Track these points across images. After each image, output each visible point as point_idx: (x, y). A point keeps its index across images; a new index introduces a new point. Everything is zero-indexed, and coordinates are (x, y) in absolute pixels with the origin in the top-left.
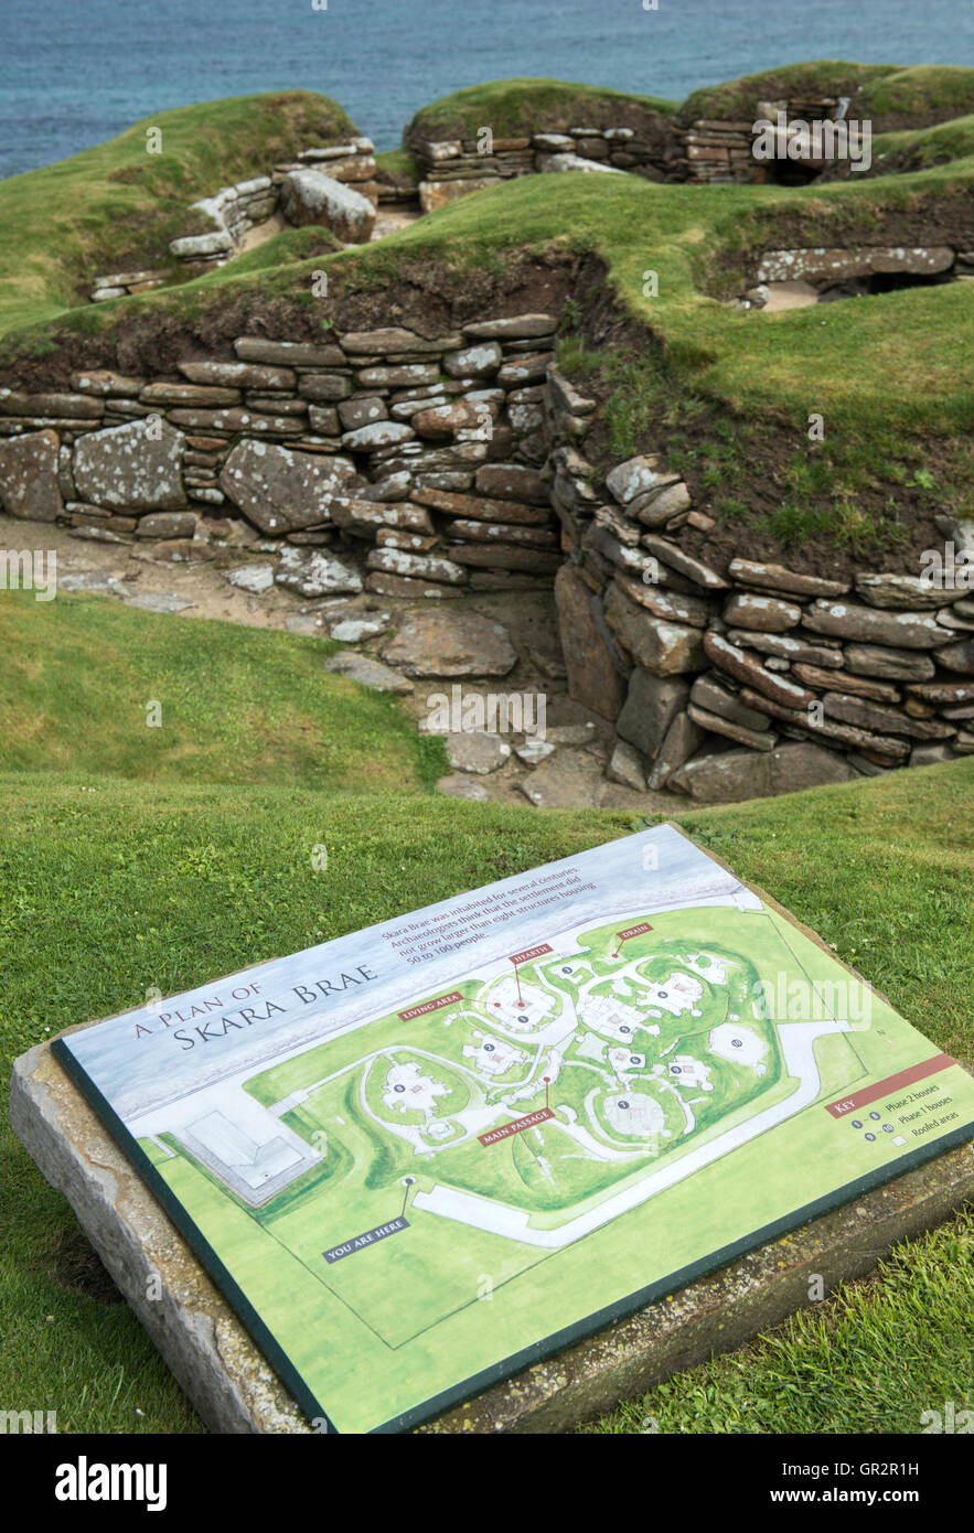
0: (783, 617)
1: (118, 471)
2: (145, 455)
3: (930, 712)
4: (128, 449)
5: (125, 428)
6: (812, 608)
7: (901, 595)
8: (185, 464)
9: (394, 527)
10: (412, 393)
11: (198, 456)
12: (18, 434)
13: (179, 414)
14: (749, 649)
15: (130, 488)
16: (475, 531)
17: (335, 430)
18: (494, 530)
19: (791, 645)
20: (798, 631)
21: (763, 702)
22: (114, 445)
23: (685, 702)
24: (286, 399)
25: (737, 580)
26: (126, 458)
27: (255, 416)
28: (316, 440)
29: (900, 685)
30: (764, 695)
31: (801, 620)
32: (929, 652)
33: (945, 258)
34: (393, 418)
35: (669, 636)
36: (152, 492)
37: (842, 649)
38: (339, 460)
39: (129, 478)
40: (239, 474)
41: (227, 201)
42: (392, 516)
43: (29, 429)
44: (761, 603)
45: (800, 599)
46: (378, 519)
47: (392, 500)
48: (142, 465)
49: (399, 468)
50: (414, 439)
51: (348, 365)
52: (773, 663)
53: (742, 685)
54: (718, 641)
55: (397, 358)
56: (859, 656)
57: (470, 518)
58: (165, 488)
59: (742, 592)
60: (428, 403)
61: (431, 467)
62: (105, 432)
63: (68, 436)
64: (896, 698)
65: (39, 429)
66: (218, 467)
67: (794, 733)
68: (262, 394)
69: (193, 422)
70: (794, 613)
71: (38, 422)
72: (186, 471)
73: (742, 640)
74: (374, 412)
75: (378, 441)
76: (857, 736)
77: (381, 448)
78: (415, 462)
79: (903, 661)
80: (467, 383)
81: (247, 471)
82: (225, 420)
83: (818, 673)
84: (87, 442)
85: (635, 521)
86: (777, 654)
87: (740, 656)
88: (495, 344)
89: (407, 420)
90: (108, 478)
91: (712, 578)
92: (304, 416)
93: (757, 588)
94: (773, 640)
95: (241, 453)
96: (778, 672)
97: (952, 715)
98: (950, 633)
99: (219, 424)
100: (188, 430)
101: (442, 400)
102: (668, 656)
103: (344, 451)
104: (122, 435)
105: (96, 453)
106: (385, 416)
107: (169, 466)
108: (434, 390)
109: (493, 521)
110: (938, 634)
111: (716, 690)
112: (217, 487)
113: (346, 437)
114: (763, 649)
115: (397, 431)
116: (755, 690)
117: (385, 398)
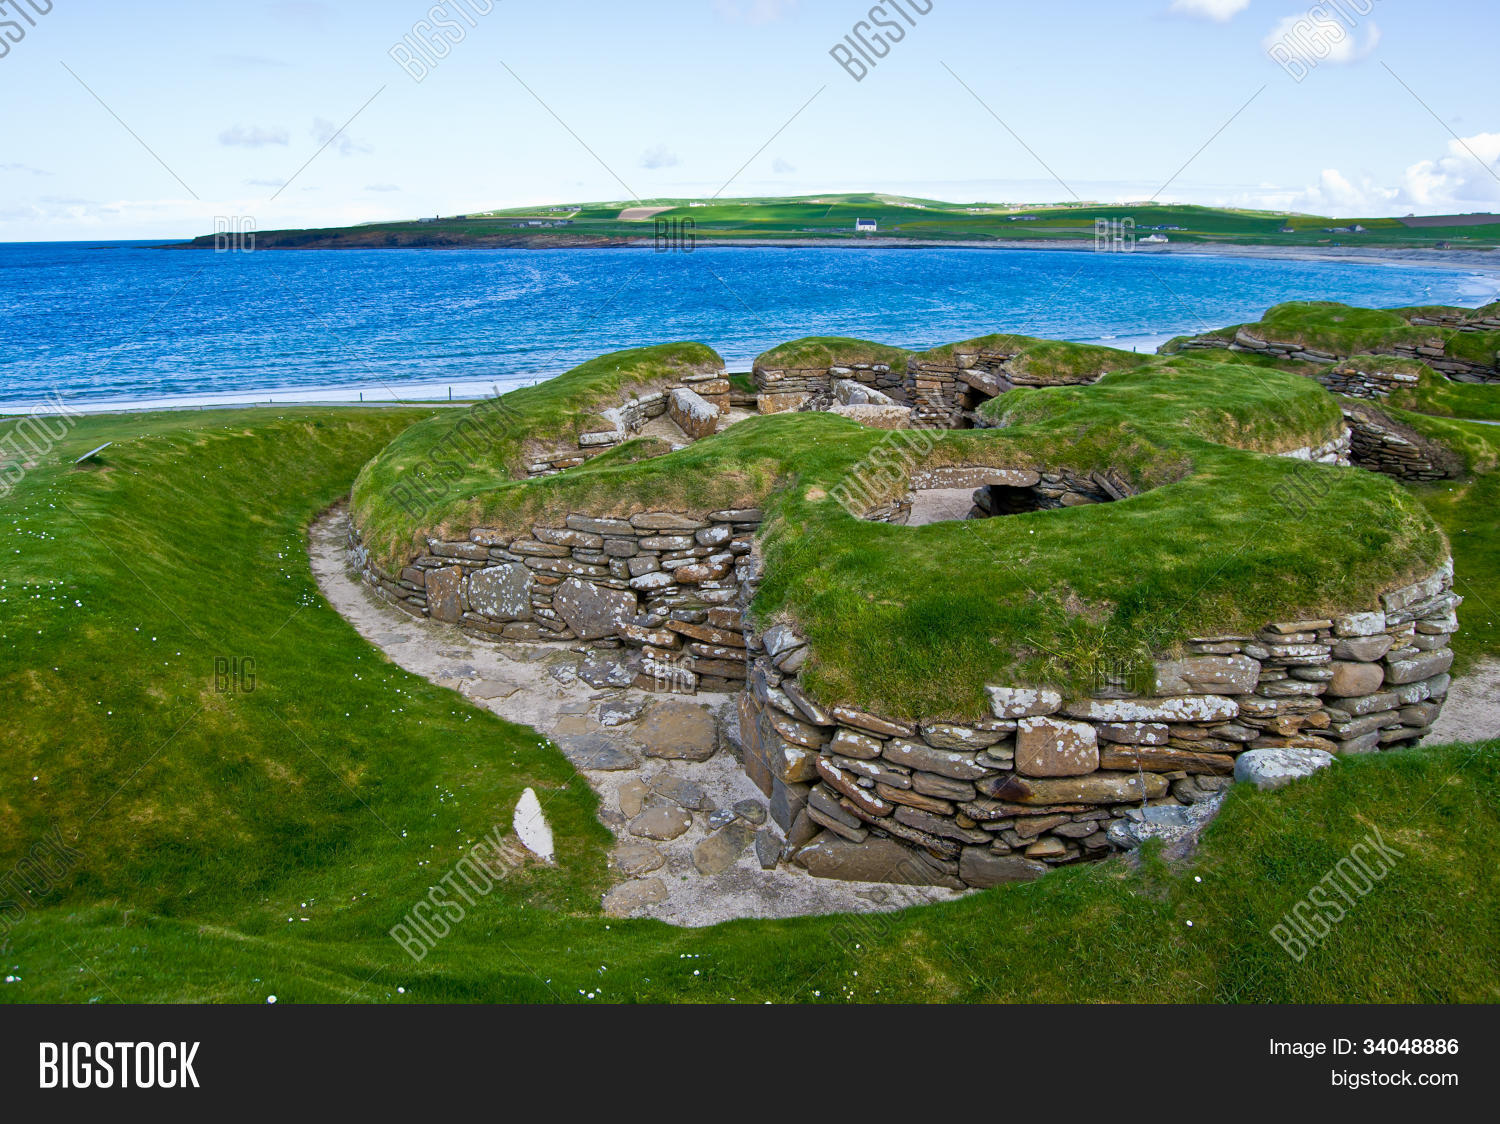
0: (868, 750)
1: (494, 595)
2: (510, 585)
3: (972, 824)
4: (500, 581)
5: (500, 568)
6: (889, 744)
7: (950, 741)
8: (533, 593)
9: (653, 645)
10: (675, 555)
11: (542, 588)
12: (439, 567)
13: (531, 561)
14: (846, 770)
15: (501, 606)
16: (705, 651)
17: (626, 576)
18: (718, 652)
19: (874, 769)
20: (878, 759)
21: (855, 809)
22: (492, 577)
23: (804, 802)
24: (596, 554)
25: (838, 721)
26: (499, 587)
27: (577, 564)
28: (613, 581)
29: (953, 803)
30: (855, 803)
31: (882, 753)
32: (972, 782)
33: (1034, 477)
34: (662, 570)
35: (792, 755)
36: (513, 610)
37: (911, 775)
38: (626, 593)
39: (500, 599)
40: (565, 600)
41: (629, 408)
42: (653, 638)
43: (445, 564)
44: (853, 739)
45: (883, 737)
46: (644, 639)
47: (656, 627)
48: (508, 591)
49: (662, 603)
50: (672, 585)
51: (635, 535)
52: (865, 782)
53: (841, 795)
54: (825, 763)
55: (666, 532)
56: (921, 782)
57: (702, 642)
58: (520, 607)
59: (843, 728)
60: (685, 562)
61: (682, 606)
62: (488, 570)
63: (467, 571)
64: (950, 812)
65: (451, 565)
66: (552, 596)
67: (877, 832)
68: (583, 551)
69: (540, 566)
70: (877, 748)
71: (450, 561)
72: (533, 597)
73: (842, 764)
74: (650, 566)
75: (651, 585)
76: (920, 838)
77: (652, 589)
78: (672, 601)
79: (952, 787)
80: (710, 549)
81: (570, 599)
82: (557, 565)
83: (892, 792)
84: (477, 575)
85: (777, 669)
86: (866, 775)
87: (838, 774)
88: (728, 525)
89: (671, 571)
90: (488, 598)
91: (820, 719)
92: (607, 566)
93: (852, 727)
94: (863, 764)
95: (566, 586)
96: (866, 788)
97: (987, 827)
98: (984, 770)
99: (555, 569)
100: (537, 571)
101: (693, 560)
102: (791, 771)
103: (630, 588)
104: (498, 572)
105: (481, 581)
106: (657, 568)
107: (523, 592)
108: (689, 553)
109: (719, 645)
110: (975, 770)
111: (825, 796)
112: (553, 609)
113: (632, 581)
114: (855, 771)
115: (664, 579)
116: (849, 799)
117: (659, 557)
